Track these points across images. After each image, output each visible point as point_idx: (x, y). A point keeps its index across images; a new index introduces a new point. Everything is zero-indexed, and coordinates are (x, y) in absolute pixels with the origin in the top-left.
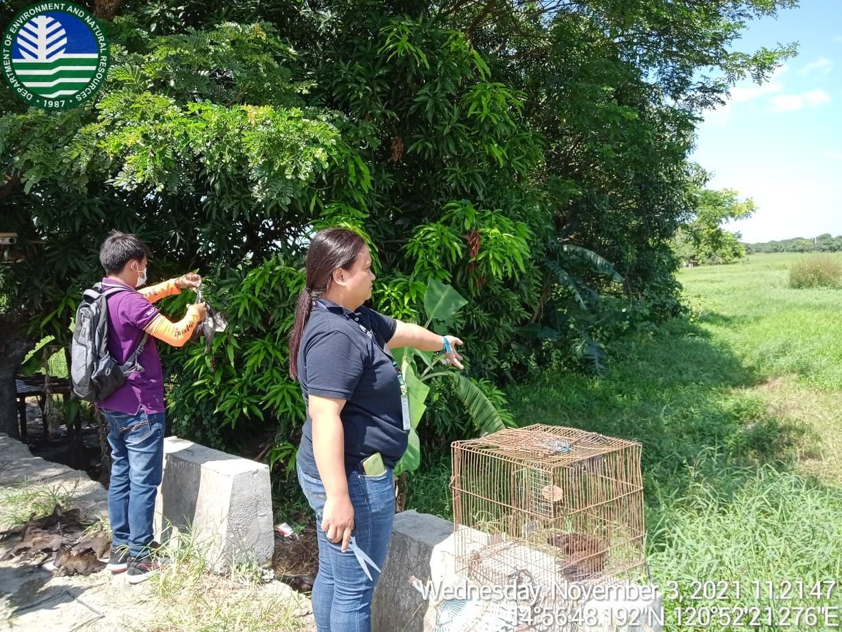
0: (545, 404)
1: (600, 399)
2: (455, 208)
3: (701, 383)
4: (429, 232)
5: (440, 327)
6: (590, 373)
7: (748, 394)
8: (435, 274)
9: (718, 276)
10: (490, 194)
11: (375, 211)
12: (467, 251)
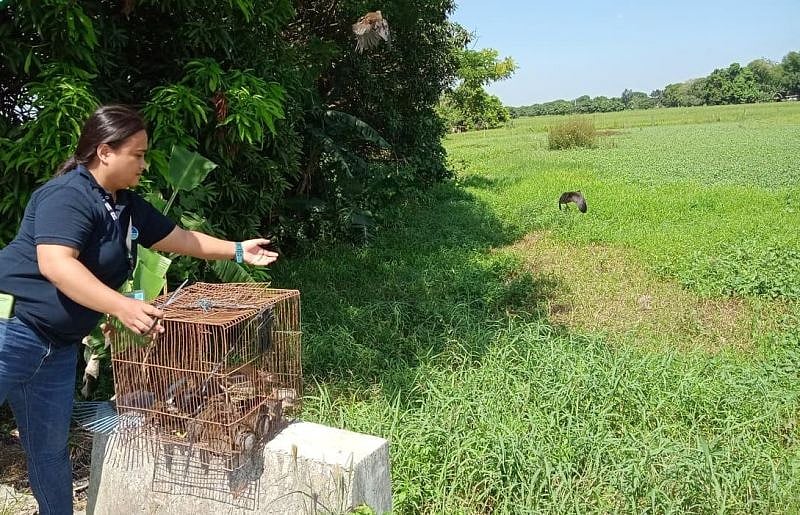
0: (315, 276)
1: (369, 268)
2: (199, 67)
3: (464, 245)
4: (169, 94)
5: (188, 200)
6: (359, 243)
7: (507, 251)
8: (179, 140)
9: (483, 141)
10: (241, 54)
11: (108, 72)
12: (213, 116)
